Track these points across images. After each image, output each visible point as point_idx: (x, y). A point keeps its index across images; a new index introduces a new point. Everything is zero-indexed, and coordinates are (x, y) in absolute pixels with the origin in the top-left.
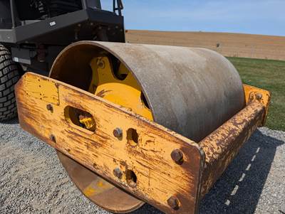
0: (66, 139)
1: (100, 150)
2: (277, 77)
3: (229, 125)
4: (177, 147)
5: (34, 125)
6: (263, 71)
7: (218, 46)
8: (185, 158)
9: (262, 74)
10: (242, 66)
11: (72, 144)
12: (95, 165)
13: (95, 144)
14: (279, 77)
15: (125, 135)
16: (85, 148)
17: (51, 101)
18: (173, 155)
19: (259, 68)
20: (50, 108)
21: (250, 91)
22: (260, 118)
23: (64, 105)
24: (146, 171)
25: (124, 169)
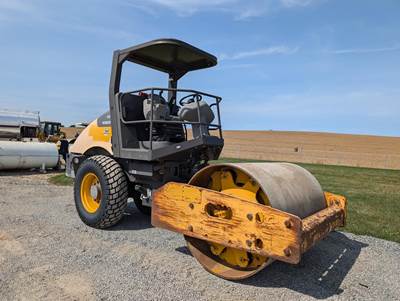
0: (204, 227)
1: (235, 230)
2: (366, 188)
3: (314, 217)
4: (287, 219)
5: (170, 221)
6: (352, 181)
7: (297, 150)
8: (292, 224)
9: (350, 184)
10: (328, 175)
11: (209, 230)
12: (230, 241)
13: (231, 226)
14: (369, 187)
15: (254, 217)
16: (222, 232)
17: (192, 201)
18: (286, 223)
19: (348, 177)
20: (192, 206)
21: (330, 197)
22: (340, 217)
23: (205, 203)
24: (269, 237)
25: (253, 239)
